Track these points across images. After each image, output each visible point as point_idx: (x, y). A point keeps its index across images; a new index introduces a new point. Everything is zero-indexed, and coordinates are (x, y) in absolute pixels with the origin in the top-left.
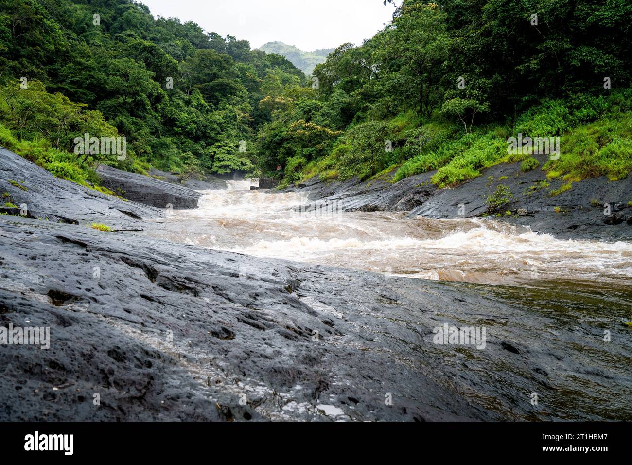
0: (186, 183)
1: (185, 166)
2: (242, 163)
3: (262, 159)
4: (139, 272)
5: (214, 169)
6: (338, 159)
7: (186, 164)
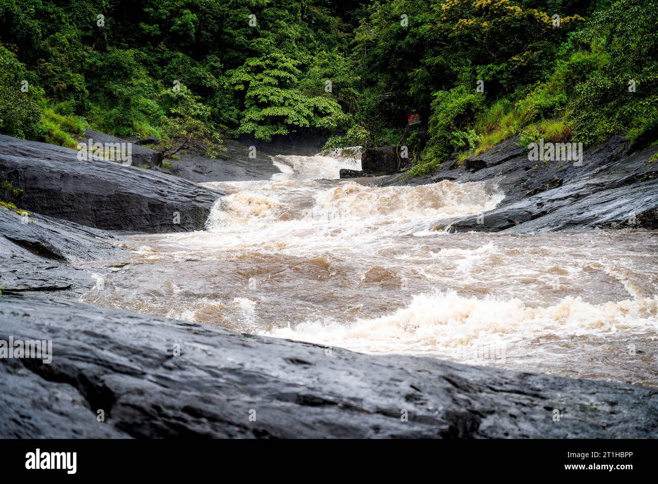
0: (175, 164)
1: (171, 121)
2: (316, 110)
3: (370, 98)
4: (67, 395)
5: (247, 127)
6: (570, 91)
7: (175, 115)
